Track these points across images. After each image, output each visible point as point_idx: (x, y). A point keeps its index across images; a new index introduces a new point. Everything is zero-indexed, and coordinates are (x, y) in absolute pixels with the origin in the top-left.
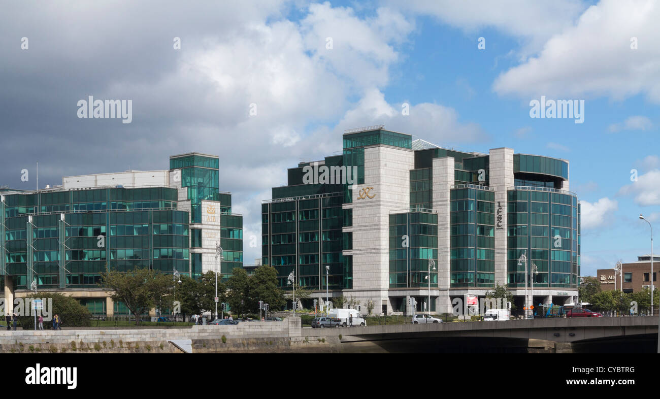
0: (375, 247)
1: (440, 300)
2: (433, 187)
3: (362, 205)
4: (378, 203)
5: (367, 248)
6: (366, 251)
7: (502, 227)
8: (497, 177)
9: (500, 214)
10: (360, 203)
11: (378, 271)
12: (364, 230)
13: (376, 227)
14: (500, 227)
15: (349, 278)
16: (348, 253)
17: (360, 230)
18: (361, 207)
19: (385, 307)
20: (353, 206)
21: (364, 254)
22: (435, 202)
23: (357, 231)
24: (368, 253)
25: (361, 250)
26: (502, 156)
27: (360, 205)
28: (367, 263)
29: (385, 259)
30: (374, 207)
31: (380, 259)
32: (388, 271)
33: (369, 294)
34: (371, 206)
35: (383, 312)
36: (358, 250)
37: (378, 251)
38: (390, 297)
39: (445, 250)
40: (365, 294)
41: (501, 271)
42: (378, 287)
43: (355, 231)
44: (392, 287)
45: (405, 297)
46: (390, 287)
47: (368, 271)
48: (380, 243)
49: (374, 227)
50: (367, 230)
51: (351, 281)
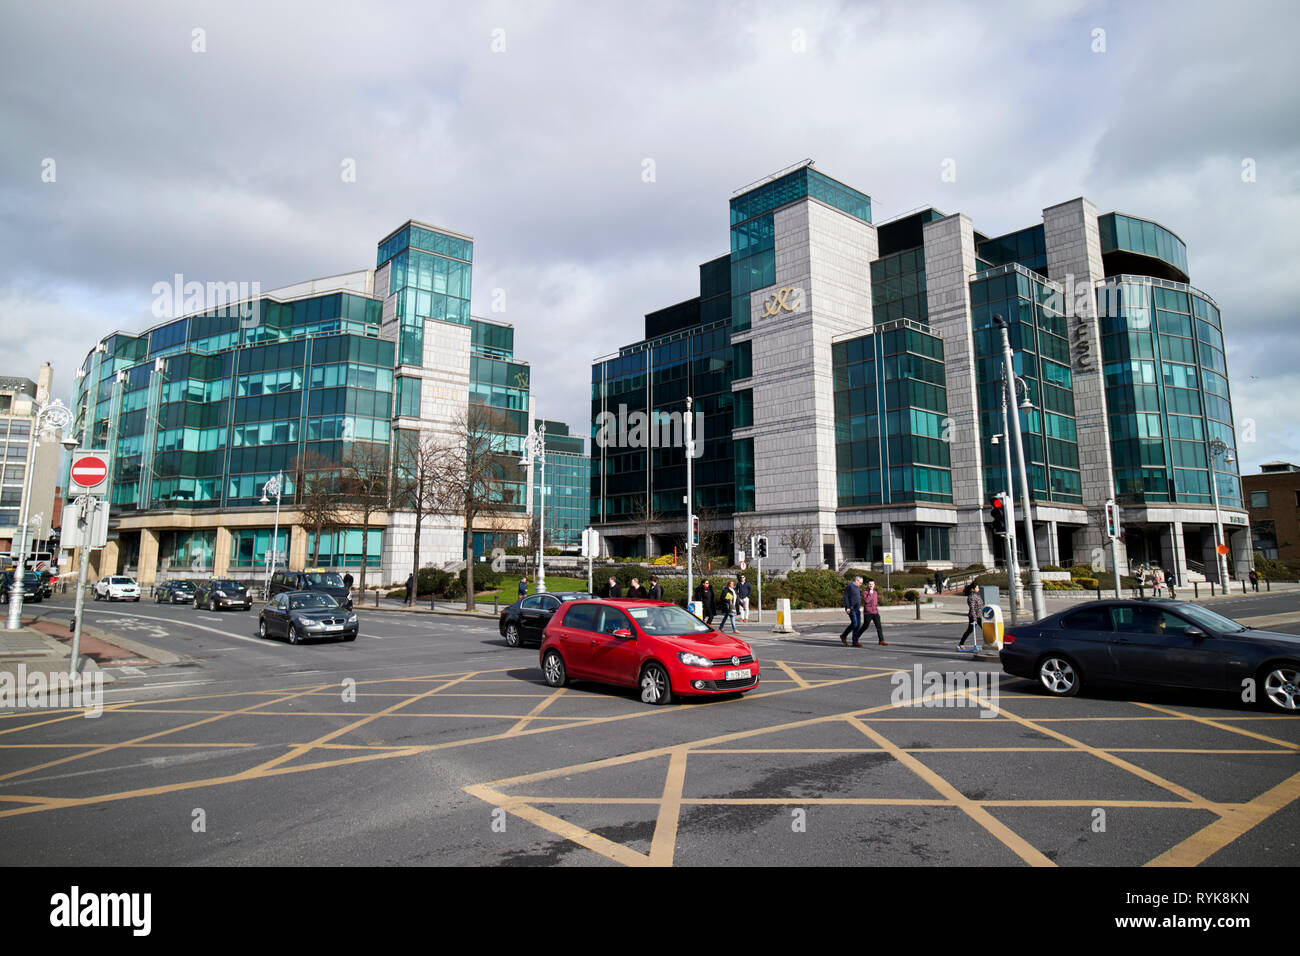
0: (803, 414)
1: (962, 535)
2: (928, 283)
3: (772, 328)
4: (807, 318)
5: (785, 418)
6: (782, 426)
7: (1090, 367)
8: (1067, 263)
9: (1083, 339)
10: (768, 325)
11: (811, 467)
12: (777, 381)
13: (804, 370)
14: (1086, 368)
15: (748, 488)
16: (744, 433)
17: (769, 382)
18: (769, 333)
19: (829, 551)
20: (752, 333)
21: (778, 431)
22: (934, 314)
23: (762, 384)
24: (787, 430)
25: (770, 424)
26: (1077, 215)
27: (768, 329)
28: (785, 452)
29: (826, 441)
30: (797, 329)
31: (815, 439)
32: (834, 468)
33: (793, 520)
34: (790, 327)
35: (826, 563)
36: (763, 425)
37: (811, 422)
38: (839, 527)
39: (966, 417)
40: (784, 521)
41: (1098, 466)
42: (814, 504)
43: (757, 385)
44: (846, 503)
45: (878, 526)
46: (839, 506)
47: (788, 470)
48: (813, 404)
49: (798, 372)
50: (784, 379)
51: (751, 495)
